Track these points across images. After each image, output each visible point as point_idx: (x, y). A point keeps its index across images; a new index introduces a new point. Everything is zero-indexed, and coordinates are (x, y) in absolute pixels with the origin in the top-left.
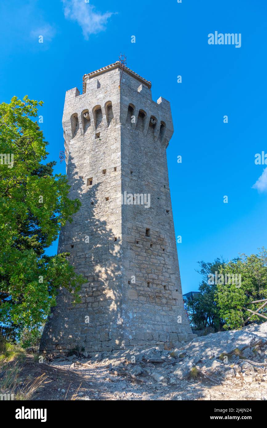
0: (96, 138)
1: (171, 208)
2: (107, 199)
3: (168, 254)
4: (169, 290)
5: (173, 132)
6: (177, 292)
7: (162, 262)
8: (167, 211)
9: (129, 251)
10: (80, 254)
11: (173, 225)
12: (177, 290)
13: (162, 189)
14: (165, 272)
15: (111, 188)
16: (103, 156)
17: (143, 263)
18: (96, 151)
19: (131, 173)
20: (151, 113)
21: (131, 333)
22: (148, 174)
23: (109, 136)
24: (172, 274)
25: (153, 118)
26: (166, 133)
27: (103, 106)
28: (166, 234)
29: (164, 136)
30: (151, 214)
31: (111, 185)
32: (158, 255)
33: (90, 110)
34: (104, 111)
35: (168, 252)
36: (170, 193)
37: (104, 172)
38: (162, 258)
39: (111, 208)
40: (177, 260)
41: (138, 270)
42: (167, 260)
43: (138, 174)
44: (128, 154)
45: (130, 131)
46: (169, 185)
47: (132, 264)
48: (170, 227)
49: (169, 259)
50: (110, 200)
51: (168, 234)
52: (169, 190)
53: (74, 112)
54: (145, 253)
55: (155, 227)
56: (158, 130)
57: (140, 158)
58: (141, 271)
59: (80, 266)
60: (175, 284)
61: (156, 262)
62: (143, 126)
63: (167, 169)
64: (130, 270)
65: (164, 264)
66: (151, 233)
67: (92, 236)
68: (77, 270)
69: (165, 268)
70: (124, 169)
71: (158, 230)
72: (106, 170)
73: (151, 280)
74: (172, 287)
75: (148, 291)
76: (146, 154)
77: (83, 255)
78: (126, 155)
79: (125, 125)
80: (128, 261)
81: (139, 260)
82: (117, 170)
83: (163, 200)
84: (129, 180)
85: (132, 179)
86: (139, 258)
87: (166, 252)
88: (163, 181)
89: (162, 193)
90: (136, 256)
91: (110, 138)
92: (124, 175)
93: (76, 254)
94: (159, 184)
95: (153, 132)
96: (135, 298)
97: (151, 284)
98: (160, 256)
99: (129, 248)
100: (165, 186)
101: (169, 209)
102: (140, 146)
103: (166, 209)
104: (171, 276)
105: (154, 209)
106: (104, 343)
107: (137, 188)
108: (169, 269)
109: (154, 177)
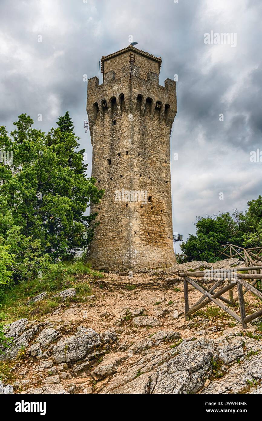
0: (112, 125)
1: (170, 179)
2: (121, 176)
3: (165, 213)
4: (163, 237)
5: (176, 112)
6: (169, 239)
7: (159, 219)
8: (167, 182)
9: (136, 213)
10: (105, 214)
11: (171, 192)
12: (169, 238)
13: (164, 165)
14: (162, 226)
15: (124, 168)
16: (118, 141)
17: (146, 221)
18: (113, 136)
19: (139, 155)
20: (157, 98)
21: (135, 261)
22: (152, 154)
23: (123, 124)
24: (166, 227)
25: (159, 102)
26: (170, 115)
27: (117, 98)
28: (164, 199)
29: (168, 117)
30: (153, 186)
31: (124, 166)
32: (156, 215)
33: (108, 101)
34: (118, 102)
35: (164, 212)
36: (170, 167)
37: (119, 154)
38: (160, 217)
39: (124, 183)
40: (172, 217)
41: (141, 225)
42: (163, 218)
43: (144, 155)
44: (137, 140)
45: (139, 118)
46: (169, 160)
47: (137, 221)
48: (168, 194)
49: (165, 217)
50: (123, 177)
51: (166, 199)
52: (169, 165)
53: (95, 102)
54: (147, 214)
55: (155, 195)
56: (163, 113)
57: (146, 141)
58: (143, 225)
59: (105, 222)
60: (168, 234)
61: (155, 220)
62: (150, 111)
63: (169, 147)
64: (136, 225)
65: (161, 221)
66: (152, 199)
67: (112, 203)
68: (103, 225)
69: (162, 223)
70: (134, 153)
71: (158, 197)
72: (120, 153)
73: (151, 231)
74: (166, 235)
75: (148, 238)
76: (152, 136)
77: (106, 215)
78: (135, 141)
79: (135, 114)
80: (135, 220)
81: (143, 218)
82: (128, 154)
83: (164, 173)
84: (137, 161)
85: (139, 160)
86: (143, 217)
87: (163, 212)
88: (165, 157)
89: (163, 168)
90: (141, 216)
91: (123, 126)
92: (133, 158)
93: (102, 214)
94: (161, 160)
95: (159, 115)
96: (140, 242)
97: (150, 234)
98: (158, 215)
99: (135, 211)
100: (166, 161)
101: (168, 180)
102: (147, 130)
103: (166, 180)
104: (166, 228)
105: (155, 181)
106: (120, 266)
107: (143, 166)
108: (164, 224)
109: (157, 156)
